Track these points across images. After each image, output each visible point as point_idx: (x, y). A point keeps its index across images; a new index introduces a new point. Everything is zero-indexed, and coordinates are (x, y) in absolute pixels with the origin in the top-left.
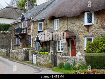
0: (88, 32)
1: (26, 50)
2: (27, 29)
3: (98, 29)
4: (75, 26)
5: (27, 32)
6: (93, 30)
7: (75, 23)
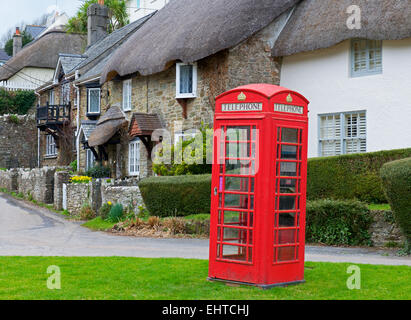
0: (186, 117)
1: (49, 171)
2: (69, 107)
3: (203, 109)
4: (161, 100)
5: (69, 117)
6: (193, 114)
7: (161, 93)
